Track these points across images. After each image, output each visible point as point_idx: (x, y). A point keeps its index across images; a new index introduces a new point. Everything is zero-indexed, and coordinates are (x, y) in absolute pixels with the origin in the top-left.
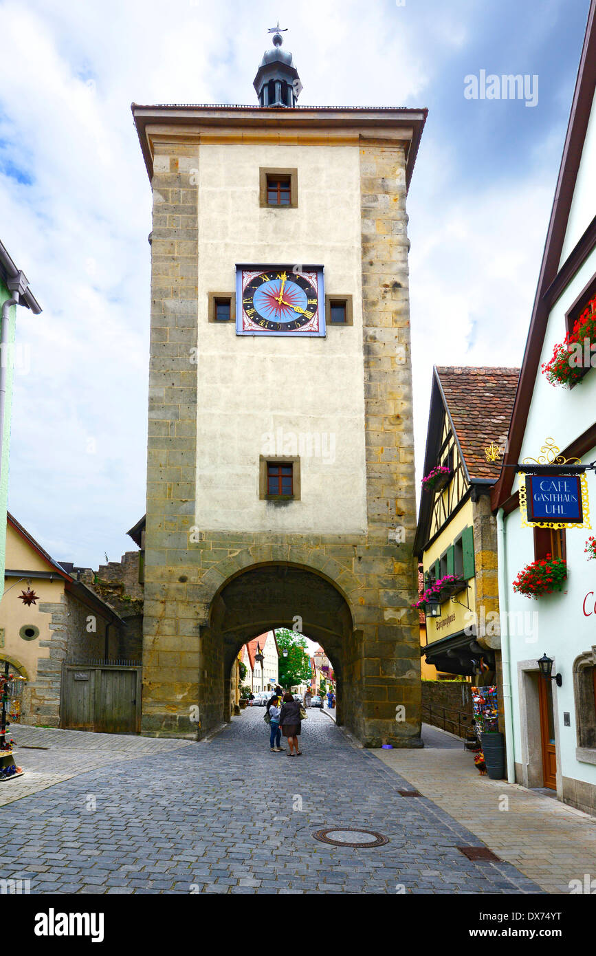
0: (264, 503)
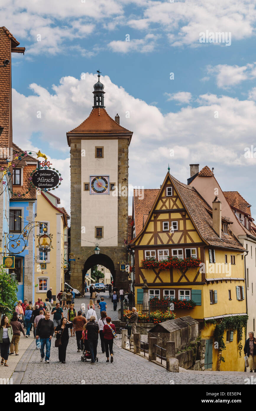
0: (96, 239)
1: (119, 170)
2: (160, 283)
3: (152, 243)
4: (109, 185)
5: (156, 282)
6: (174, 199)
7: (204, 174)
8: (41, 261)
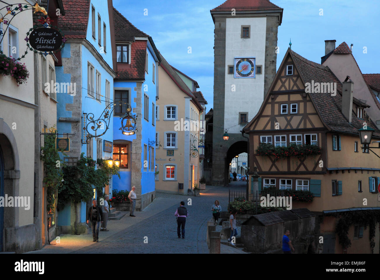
0: (240, 125)
1: (266, 51)
2: (276, 172)
3: (269, 128)
4: (255, 68)
5: (272, 170)
6: (295, 79)
7: (341, 51)
8: (168, 147)
